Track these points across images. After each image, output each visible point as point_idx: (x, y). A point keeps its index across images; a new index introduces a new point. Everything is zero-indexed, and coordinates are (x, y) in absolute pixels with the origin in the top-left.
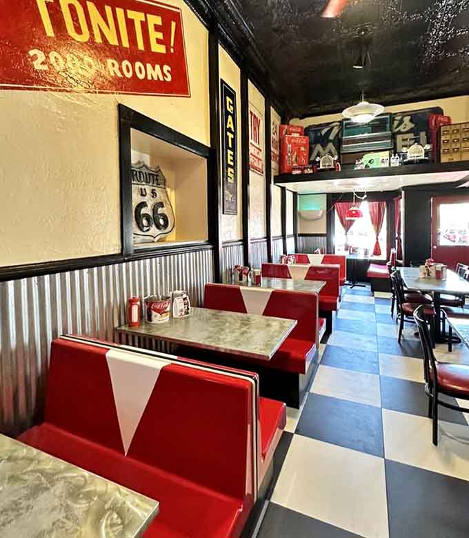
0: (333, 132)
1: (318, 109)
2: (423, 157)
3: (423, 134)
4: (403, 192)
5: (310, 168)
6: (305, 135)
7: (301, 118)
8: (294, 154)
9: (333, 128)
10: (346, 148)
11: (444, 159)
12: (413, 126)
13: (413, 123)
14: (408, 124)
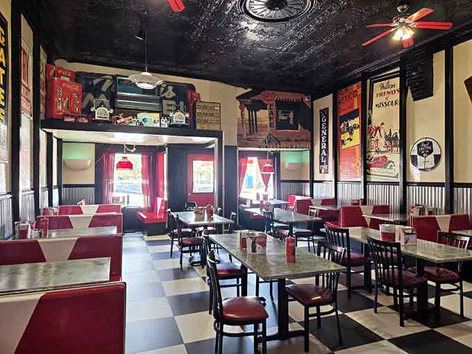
0: (105, 84)
1: (89, 58)
2: (184, 123)
3: (182, 103)
4: (167, 149)
5: (86, 118)
6: (76, 81)
7: (69, 62)
8: (65, 99)
9: (105, 80)
10: (120, 103)
11: (198, 127)
12: (174, 94)
13: (175, 92)
14: (171, 93)
